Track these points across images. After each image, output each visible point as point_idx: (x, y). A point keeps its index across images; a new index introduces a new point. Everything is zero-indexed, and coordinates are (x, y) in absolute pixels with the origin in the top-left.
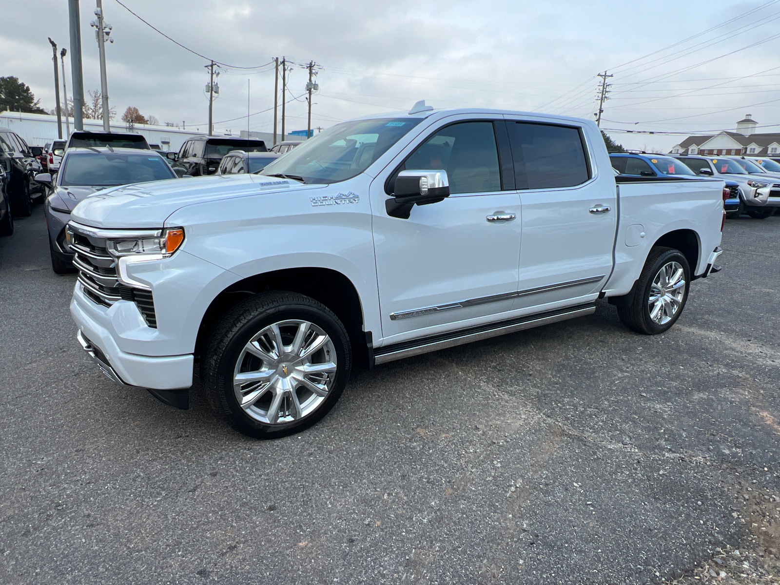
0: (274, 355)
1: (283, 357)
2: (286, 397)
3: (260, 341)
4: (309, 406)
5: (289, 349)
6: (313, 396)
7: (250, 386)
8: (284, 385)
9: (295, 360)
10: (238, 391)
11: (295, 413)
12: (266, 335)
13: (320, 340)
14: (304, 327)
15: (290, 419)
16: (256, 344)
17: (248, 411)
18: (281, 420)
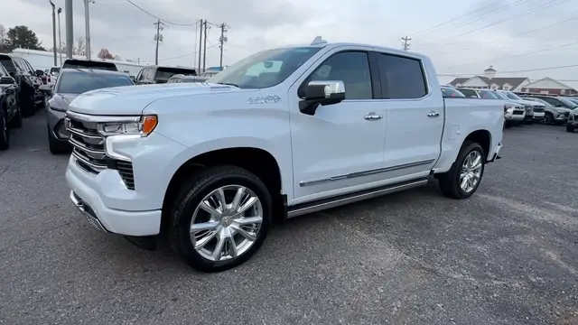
0: (219, 210)
1: (226, 212)
2: (227, 242)
3: (210, 200)
4: (243, 248)
5: (230, 206)
6: (245, 241)
7: (202, 233)
8: (225, 233)
9: (234, 214)
10: (193, 237)
11: (233, 253)
12: (214, 196)
13: (252, 200)
14: (241, 191)
15: (229, 257)
16: (207, 202)
17: (200, 252)
18: (222, 258)
